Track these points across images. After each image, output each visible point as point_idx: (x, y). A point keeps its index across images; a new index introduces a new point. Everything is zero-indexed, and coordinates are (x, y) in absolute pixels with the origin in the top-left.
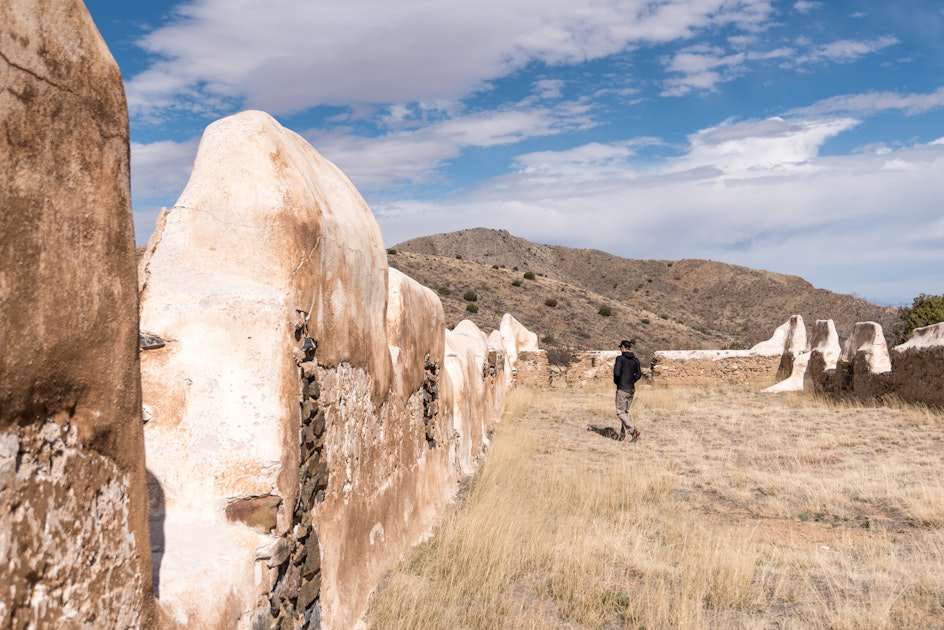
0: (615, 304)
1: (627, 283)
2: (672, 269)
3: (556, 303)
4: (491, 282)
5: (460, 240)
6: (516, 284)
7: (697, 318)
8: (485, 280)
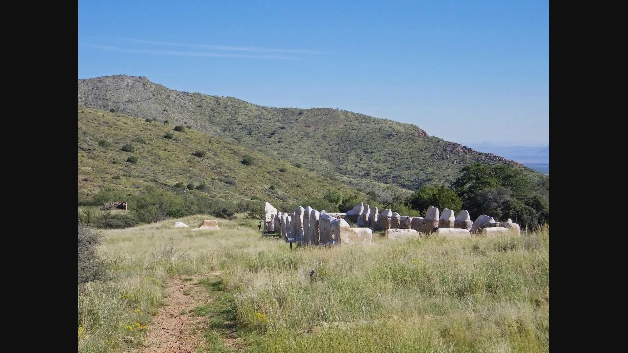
0: (256, 155)
1: (261, 130)
2: (302, 117)
3: (205, 154)
4: (144, 135)
5: (100, 86)
6: (168, 137)
7: (326, 162)
8: (139, 132)
